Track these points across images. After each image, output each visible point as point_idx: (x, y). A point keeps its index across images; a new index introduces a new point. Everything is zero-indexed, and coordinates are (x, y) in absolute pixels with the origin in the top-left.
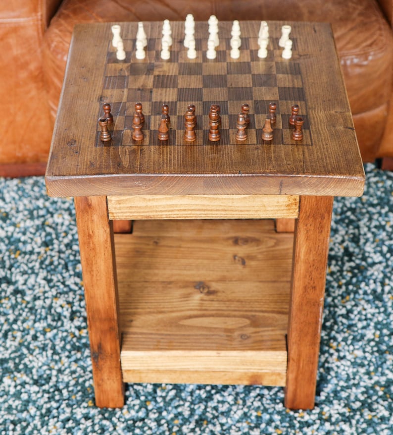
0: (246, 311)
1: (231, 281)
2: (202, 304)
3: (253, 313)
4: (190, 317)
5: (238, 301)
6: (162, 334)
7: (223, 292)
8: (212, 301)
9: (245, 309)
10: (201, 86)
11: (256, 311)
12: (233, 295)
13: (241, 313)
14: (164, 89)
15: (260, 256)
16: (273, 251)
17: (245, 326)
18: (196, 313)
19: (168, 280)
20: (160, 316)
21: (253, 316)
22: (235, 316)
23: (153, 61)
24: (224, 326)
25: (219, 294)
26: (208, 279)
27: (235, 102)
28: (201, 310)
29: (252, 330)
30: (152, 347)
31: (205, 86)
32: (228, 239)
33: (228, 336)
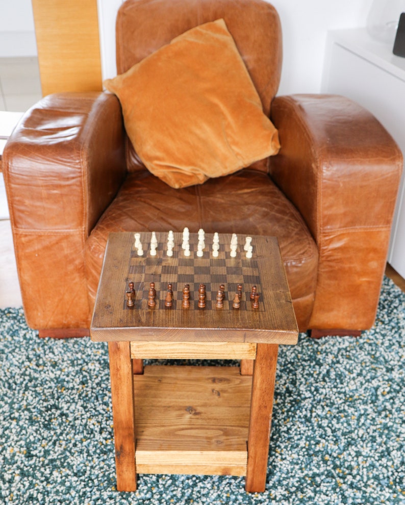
0: (220, 426)
1: (210, 406)
2: (191, 421)
3: (225, 427)
4: (183, 429)
5: (215, 419)
6: (163, 440)
7: (205, 413)
8: (198, 419)
9: (219, 424)
10: (193, 273)
11: (227, 426)
12: (212, 415)
13: (217, 427)
14: (169, 275)
15: (230, 390)
16: (239, 387)
17: (220, 436)
18: (186, 426)
19: (168, 405)
20: (163, 428)
21: (225, 429)
22: (213, 429)
23: (161, 257)
24: (205, 435)
25: (202, 415)
26: (195, 405)
27: (215, 284)
28: (190, 425)
29: (224, 437)
30: (156, 448)
31: (196, 273)
32: (209, 379)
33: (208, 442)
